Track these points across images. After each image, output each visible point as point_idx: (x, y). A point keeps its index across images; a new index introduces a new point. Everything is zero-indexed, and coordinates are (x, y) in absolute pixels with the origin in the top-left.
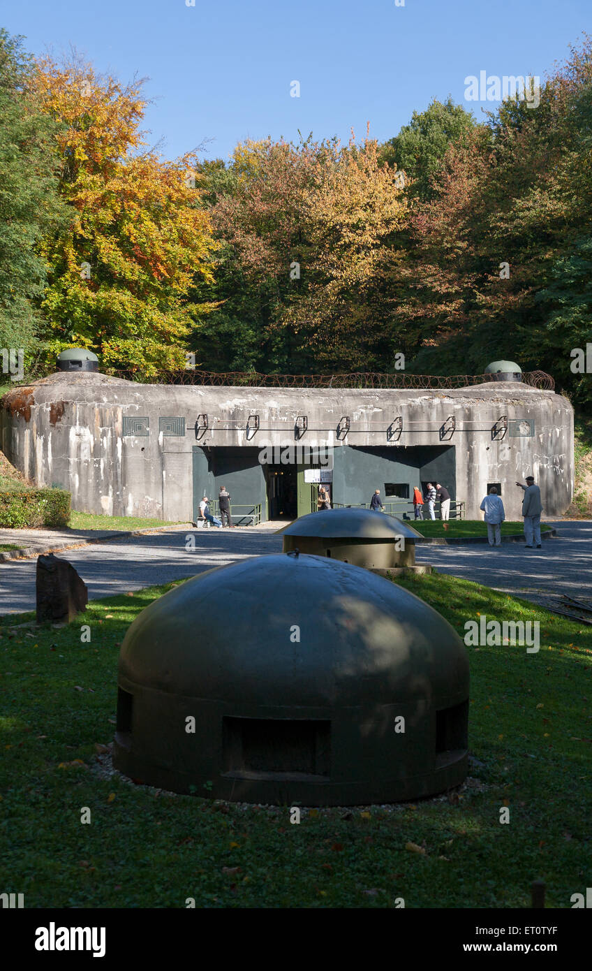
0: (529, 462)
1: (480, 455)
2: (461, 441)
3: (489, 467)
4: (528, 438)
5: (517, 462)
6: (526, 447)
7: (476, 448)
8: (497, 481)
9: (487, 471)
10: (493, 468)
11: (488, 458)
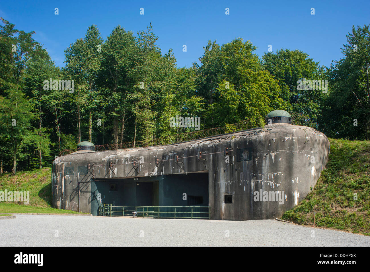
0: (248, 179)
1: (221, 175)
2: (211, 168)
3: (226, 184)
4: (247, 162)
5: (241, 179)
6: (246, 168)
7: (219, 172)
8: (230, 193)
9: (224, 187)
10: (228, 184)
11: (225, 178)
